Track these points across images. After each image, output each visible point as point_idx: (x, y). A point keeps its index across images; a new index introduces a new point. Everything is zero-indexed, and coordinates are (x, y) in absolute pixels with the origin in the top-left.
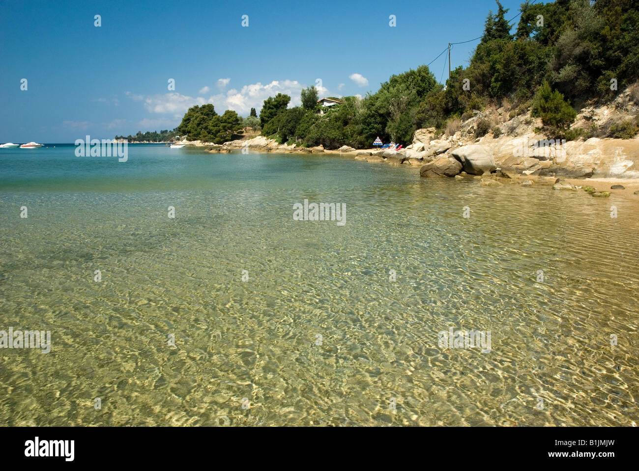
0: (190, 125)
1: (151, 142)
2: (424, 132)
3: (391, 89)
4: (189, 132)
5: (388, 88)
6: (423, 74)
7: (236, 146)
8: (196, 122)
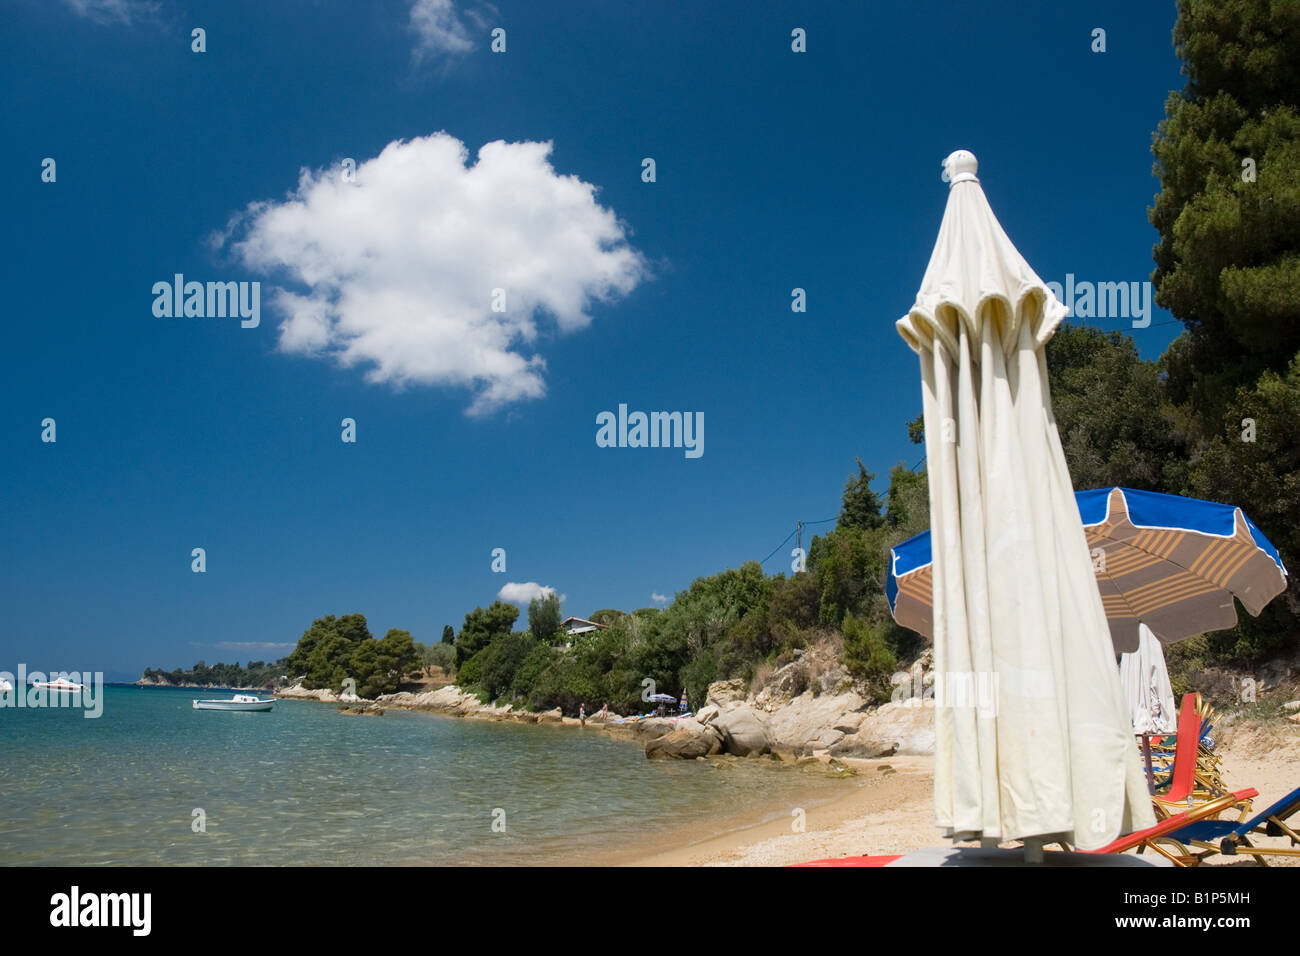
0: (312, 656)
1: (225, 686)
2: (724, 686)
3: (692, 604)
4: (310, 670)
5: (687, 603)
6: (749, 577)
7: (400, 705)
8: (326, 650)
